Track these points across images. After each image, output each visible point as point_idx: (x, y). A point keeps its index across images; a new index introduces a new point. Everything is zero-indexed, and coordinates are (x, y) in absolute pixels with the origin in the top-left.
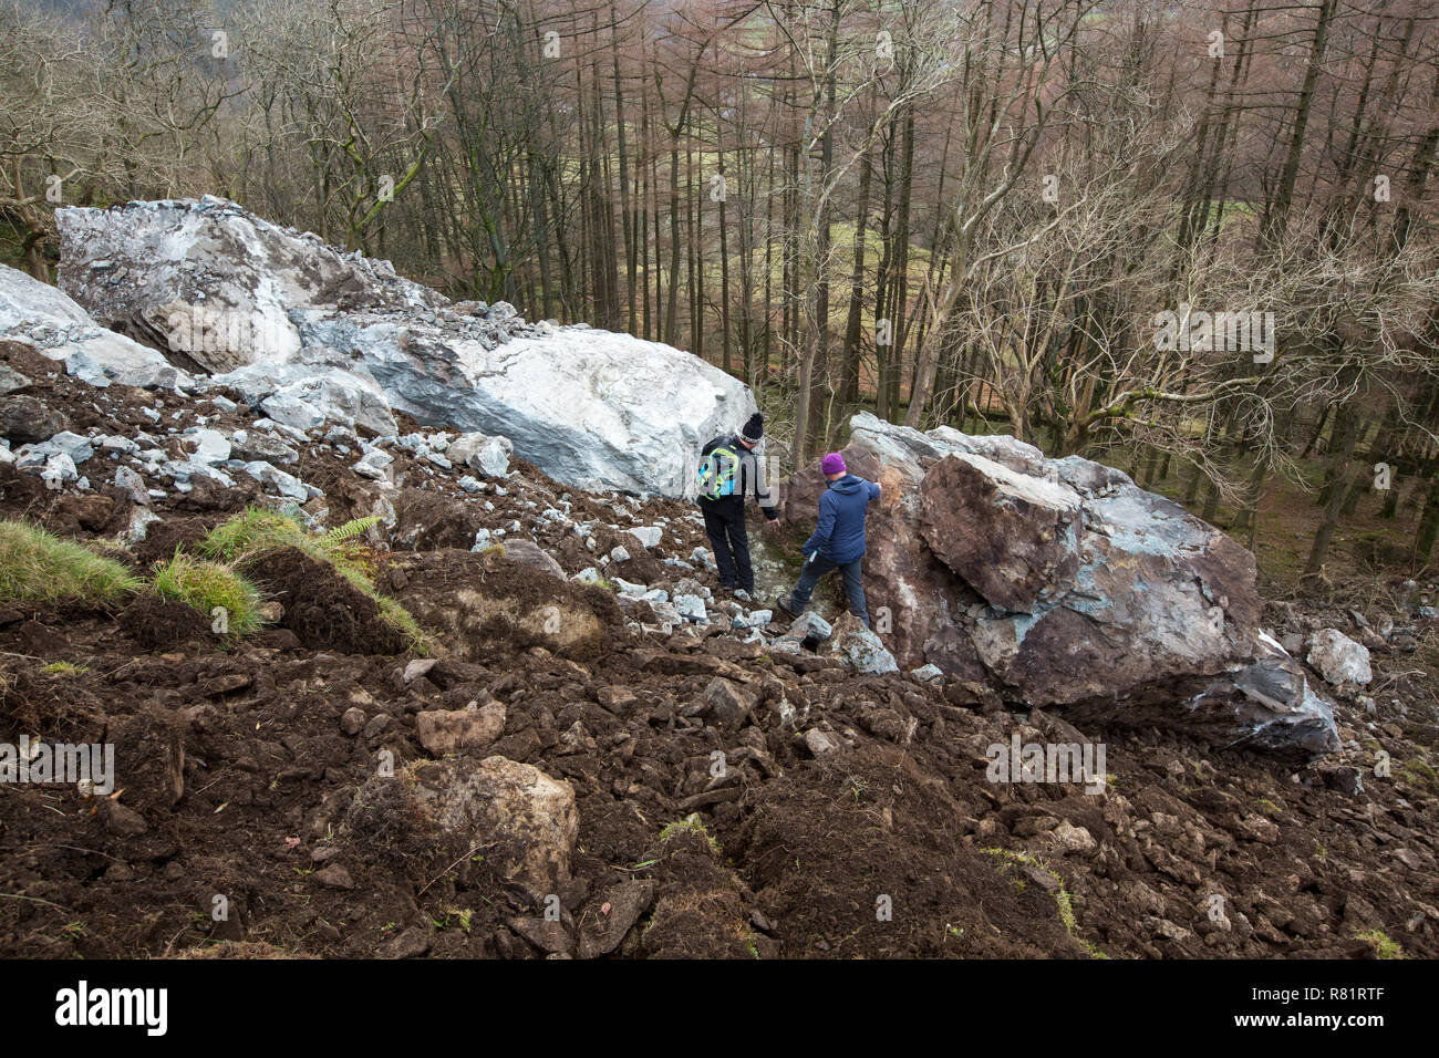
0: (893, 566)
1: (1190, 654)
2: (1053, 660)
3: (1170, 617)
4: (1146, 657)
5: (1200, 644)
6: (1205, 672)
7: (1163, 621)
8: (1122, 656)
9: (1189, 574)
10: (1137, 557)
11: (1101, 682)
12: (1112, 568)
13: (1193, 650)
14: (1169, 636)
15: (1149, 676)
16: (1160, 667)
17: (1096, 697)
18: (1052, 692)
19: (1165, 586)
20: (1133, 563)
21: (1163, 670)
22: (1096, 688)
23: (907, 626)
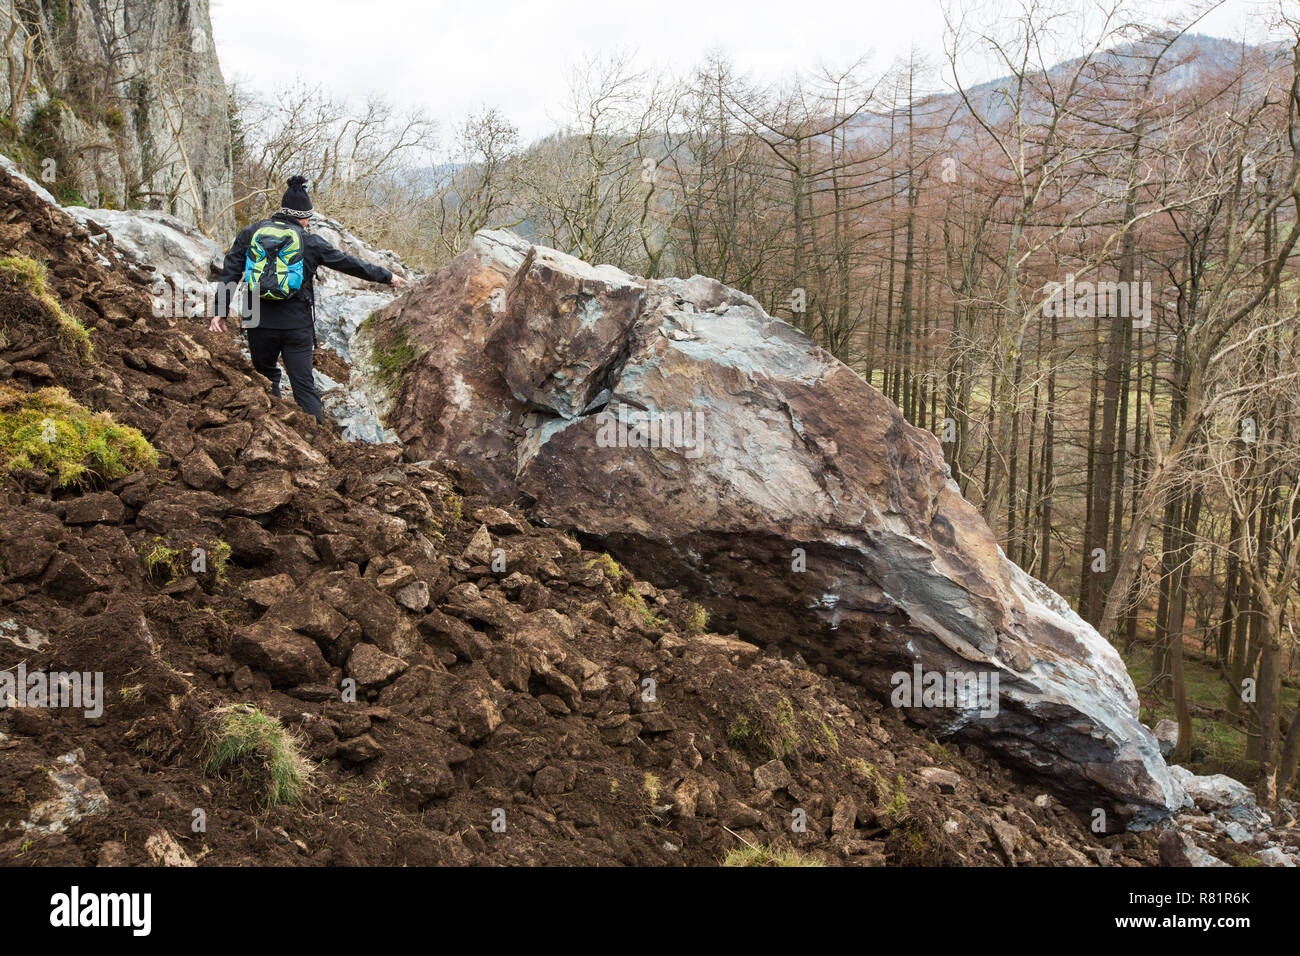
0: (454, 362)
1: (773, 506)
2: (581, 474)
3: (741, 449)
4: (711, 499)
5: (786, 495)
6: (794, 536)
7: (732, 452)
8: (678, 491)
9: (769, 396)
10: (701, 364)
11: (647, 518)
12: (665, 372)
13: (776, 501)
14: (743, 475)
15: (713, 525)
16: (730, 516)
17: (636, 535)
18: (574, 513)
19: (739, 409)
20: (695, 371)
21: (734, 521)
22: (639, 525)
23: (446, 423)
